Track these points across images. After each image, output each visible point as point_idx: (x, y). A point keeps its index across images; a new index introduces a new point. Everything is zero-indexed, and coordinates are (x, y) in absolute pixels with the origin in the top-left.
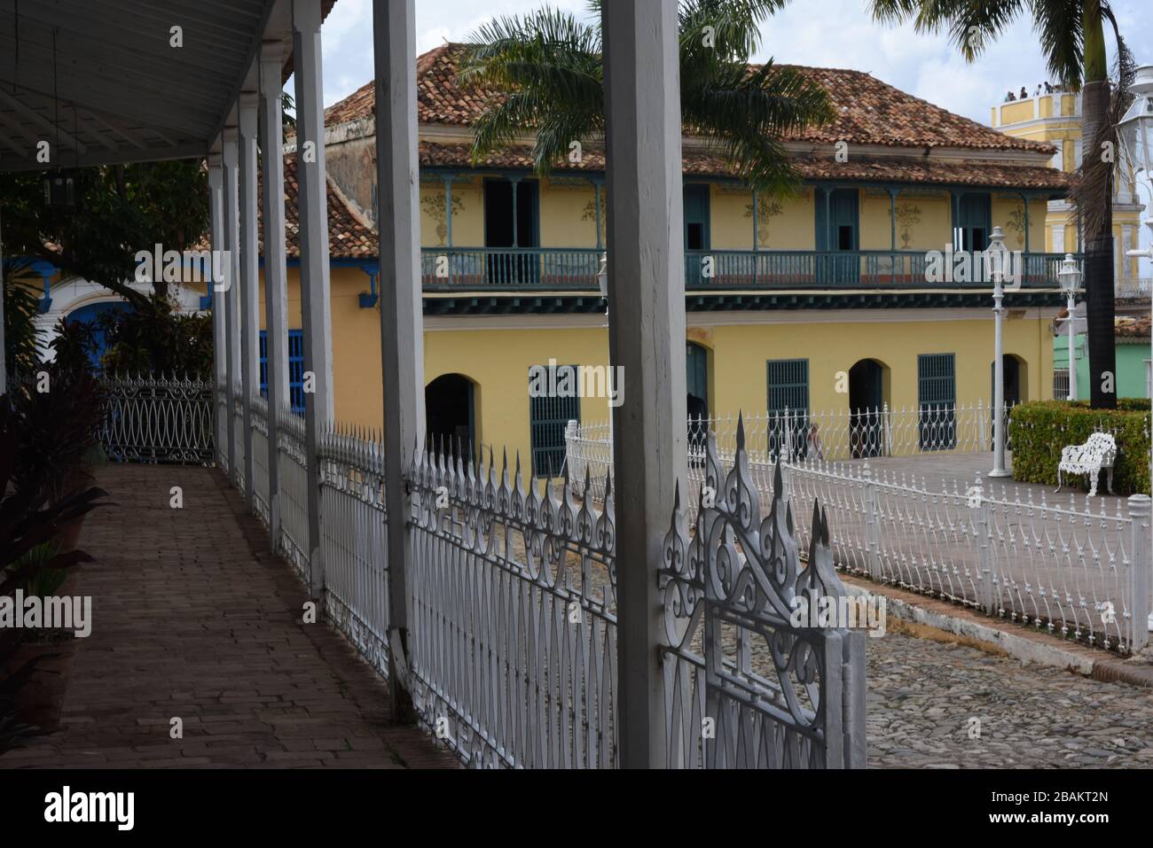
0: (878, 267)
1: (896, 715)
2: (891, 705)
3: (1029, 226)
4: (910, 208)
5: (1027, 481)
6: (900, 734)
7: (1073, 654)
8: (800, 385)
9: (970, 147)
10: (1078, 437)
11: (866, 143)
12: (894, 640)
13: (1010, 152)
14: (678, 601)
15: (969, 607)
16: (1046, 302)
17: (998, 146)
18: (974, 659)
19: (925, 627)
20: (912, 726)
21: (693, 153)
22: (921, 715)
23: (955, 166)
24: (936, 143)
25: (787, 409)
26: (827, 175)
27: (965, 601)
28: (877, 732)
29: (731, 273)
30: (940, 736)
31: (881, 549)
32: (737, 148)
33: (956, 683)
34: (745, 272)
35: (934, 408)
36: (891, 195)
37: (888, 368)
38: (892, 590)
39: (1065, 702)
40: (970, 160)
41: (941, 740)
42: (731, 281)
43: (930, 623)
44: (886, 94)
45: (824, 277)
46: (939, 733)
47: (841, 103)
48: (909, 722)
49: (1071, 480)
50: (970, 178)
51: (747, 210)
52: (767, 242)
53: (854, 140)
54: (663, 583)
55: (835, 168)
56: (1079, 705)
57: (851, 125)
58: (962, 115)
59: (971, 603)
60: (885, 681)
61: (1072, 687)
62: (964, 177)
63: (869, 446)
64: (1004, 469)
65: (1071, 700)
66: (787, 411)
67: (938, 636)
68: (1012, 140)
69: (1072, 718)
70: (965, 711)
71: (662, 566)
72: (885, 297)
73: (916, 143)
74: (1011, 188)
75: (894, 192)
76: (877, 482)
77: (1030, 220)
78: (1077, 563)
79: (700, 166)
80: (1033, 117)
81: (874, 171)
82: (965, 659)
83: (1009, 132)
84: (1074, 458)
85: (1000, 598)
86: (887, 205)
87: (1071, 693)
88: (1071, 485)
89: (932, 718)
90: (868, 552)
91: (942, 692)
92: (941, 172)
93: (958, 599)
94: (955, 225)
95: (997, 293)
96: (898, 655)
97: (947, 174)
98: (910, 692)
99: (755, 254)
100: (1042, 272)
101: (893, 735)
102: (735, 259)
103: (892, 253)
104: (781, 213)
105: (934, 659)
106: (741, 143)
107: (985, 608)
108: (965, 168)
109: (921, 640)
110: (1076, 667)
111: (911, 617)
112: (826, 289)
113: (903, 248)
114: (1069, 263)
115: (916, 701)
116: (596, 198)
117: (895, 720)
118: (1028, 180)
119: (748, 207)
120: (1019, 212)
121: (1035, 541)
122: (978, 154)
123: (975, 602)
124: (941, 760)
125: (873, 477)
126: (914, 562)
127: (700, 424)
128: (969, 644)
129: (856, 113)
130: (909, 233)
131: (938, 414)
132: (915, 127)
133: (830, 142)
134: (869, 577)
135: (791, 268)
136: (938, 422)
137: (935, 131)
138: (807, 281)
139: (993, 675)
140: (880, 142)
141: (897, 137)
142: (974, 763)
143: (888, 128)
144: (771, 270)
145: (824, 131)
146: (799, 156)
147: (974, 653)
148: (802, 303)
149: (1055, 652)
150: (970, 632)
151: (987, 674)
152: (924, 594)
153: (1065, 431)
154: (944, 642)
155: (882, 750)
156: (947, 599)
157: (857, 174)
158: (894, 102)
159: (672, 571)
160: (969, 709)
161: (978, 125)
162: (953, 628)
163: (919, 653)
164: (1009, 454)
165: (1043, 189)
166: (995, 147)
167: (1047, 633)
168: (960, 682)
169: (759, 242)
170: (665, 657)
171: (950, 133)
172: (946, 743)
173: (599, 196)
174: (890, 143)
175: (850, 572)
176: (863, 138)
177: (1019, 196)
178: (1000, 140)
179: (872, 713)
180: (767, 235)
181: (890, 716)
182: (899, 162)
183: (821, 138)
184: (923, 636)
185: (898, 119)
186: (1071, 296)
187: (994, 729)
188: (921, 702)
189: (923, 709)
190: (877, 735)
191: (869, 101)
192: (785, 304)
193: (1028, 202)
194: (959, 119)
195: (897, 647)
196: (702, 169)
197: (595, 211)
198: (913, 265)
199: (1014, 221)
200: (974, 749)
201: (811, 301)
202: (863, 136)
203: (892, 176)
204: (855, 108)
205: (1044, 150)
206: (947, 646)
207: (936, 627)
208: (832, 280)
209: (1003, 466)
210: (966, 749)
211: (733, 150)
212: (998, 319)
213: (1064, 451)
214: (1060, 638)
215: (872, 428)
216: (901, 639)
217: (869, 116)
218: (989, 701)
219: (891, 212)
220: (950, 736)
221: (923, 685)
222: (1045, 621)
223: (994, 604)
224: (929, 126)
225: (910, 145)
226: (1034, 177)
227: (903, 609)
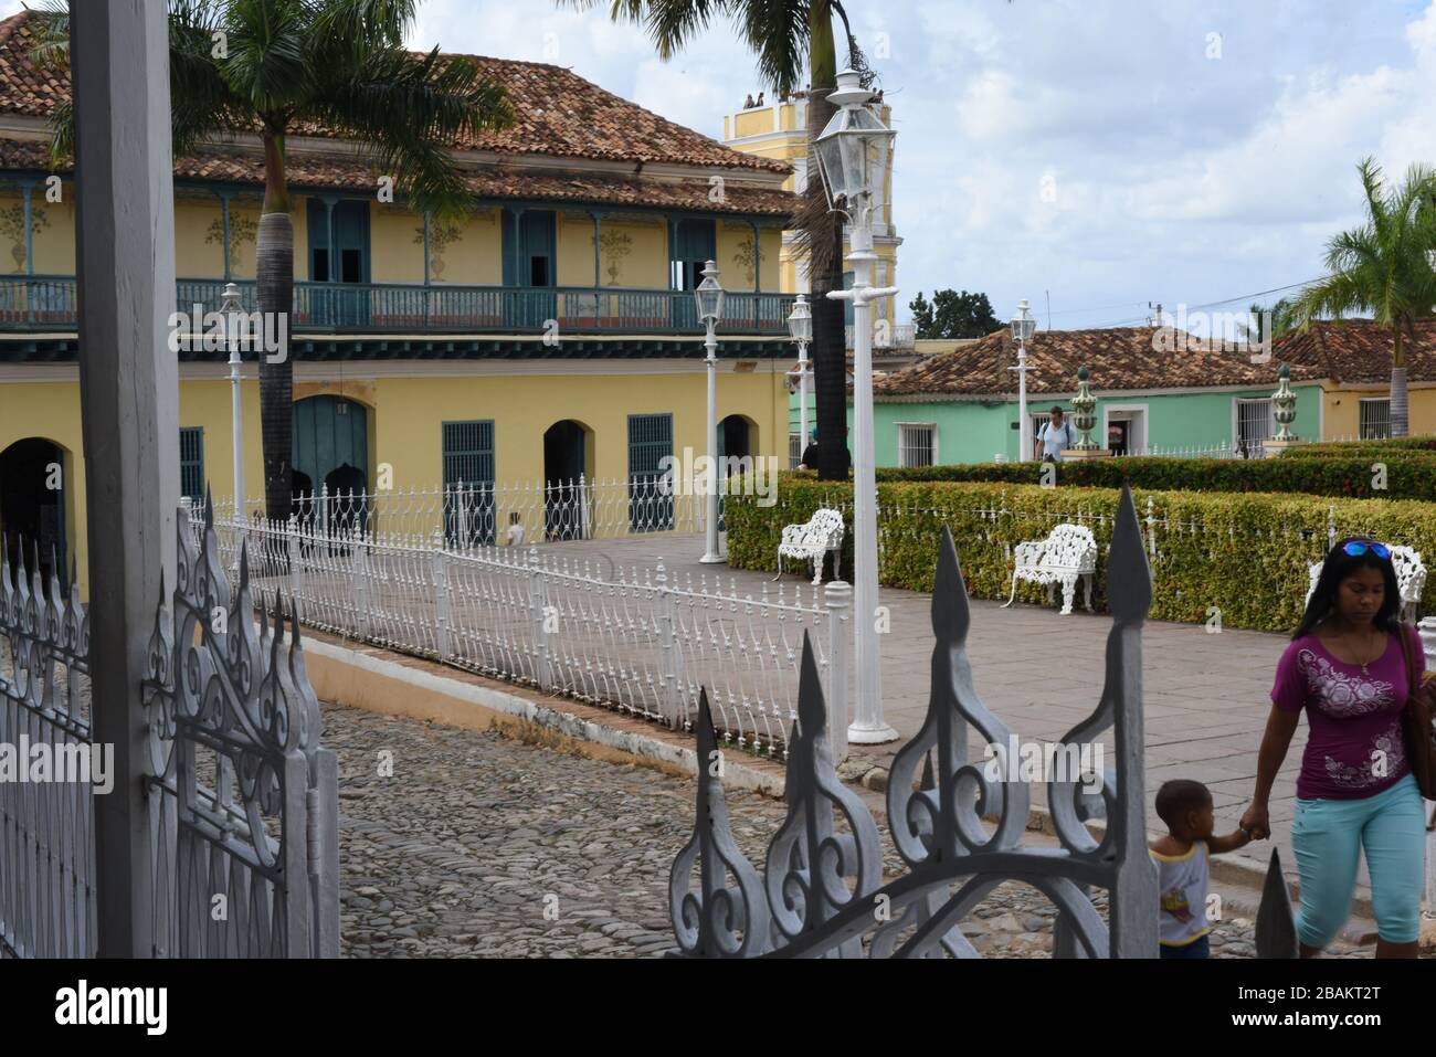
0: (579, 308)
1: (548, 854)
2: (544, 841)
3: (761, 262)
4: (618, 236)
5: (744, 567)
6: (550, 876)
7: (763, 774)
8: (484, 452)
9: (690, 163)
10: (801, 515)
11: (564, 155)
12: (561, 763)
13: (739, 171)
14: (162, 719)
15: (651, 721)
16: (781, 352)
17: (724, 163)
18: (651, 782)
19: (598, 746)
20: (565, 866)
21: (348, 161)
22: (578, 852)
23: (672, 186)
24: (650, 157)
25: (460, 482)
26: (516, 193)
27: (646, 713)
28: (522, 875)
29: (396, 313)
30: (597, 877)
31: (551, 652)
32: (394, 156)
33: (625, 812)
34: (414, 312)
35: (640, 479)
36: (595, 220)
37: (592, 431)
38: (564, 702)
39: (747, 831)
40: (690, 179)
41: (596, 881)
42: (396, 323)
43: (605, 741)
44: (590, 96)
45: (513, 319)
46: (596, 874)
47: (535, 105)
48: (563, 861)
49: (794, 566)
50: (690, 201)
51: (417, 234)
52: (442, 276)
53: (550, 150)
54: (148, 698)
55: (525, 185)
56: (762, 833)
57: (547, 132)
58: (681, 124)
59: (654, 716)
60: (541, 813)
61: (760, 811)
62: (682, 200)
63: (562, 528)
64: (718, 553)
65: (755, 827)
66: (460, 485)
67: (614, 755)
68: (741, 156)
69: (752, 849)
70: (631, 845)
71: (146, 678)
72: (588, 344)
73: (626, 157)
74: (737, 214)
75: (599, 216)
76: (546, 570)
77: (762, 253)
78: (770, 665)
79: (357, 177)
80: (772, 129)
81: (574, 189)
82: (641, 783)
83: (735, 147)
84: (797, 540)
85: (686, 709)
86: (589, 232)
87: (757, 820)
88: (793, 571)
89: (591, 856)
90: (536, 656)
91: (608, 824)
92: (655, 193)
93: (639, 711)
94: (672, 258)
95: (710, 340)
96: (562, 781)
97: (663, 195)
98: (569, 826)
99: (427, 289)
100: (775, 316)
101: (540, 878)
102: (402, 295)
103: (596, 290)
104: (461, 239)
105: (604, 785)
106: (399, 149)
107: (669, 720)
108: (684, 188)
109: (594, 762)
110: (767, 789)
111: (583, 735)
112: (515, 334)
113: (610, 284)
114: (801, 306)
115: (575, 836)
116: (224, 215)
117: (545, 860)
118: (758, 205)
119: (418, 230)
120: (749, 243)
121: (723, 639)
122: (699, 172)
123: (657, 714)
124: (590, 905)
125: (541, 565)
126: (588, 668)
127: (351, 501)
128: (648, 765)
129: (553, 117)
130: (617, 265)
131: (646, 487)
132: (625, 137)
133: (520, 152)
134: (537, 687)
135: (471, 307)
136: (646, 498)
137: (648, 143)
138: (491, 323)
139: (670, 801)
140: (581, 155)
141: (603, 149)
142: (629, 907)
143: (592, 137)
144: (447, 310)
145: (513, 139)
146: (482, 169)
147: (653, 775)
148: (486, 351)
149: (743, 772)
150: (650, 751)
151: (663, 800)
152: (600, 706)
153: (787, 508)
154: (621, 764)
155: (523, 896)
156: (626, 712)
157: (553, 193)
158: (600, 105)
159: (156, 682)
160: (635, 843)
161: (701, 136)
162: (631, 746)
163: (588, 777)
164: (724, 534)
165: (776, 216)
166: (720, 164)
167: (738, 749)
168: (629, 812)
169: (432, 275)
170: (151, 790)
171: (668, 146)
172: (601, 886)
173: (227, 212)
174: (594, 155)
175: (515, 682)
176: (560, 149)
177: (748, 224)
178: (727, 156)
179: (519, 852)
180: (442, 266)
181: (541, 854)
182: (603, 179)
183: (510, 147)
184: (597, 756)
185: (604, 126)
186: (803, 345)
187: (660, 865)
188: (579, 838)
189: (581, 845)
190: (521, 879)
191: (569, 103)
192: (463, 351)
193: (759, 230)
194: (679, 129)
195: (564, 772)
196: (359, 182)
197: (222, 232)
198: (622, 306)
199: (742, 253)
200: (632, 890)
201: (497, 348)
202: (562, 145)
203: (595, 196)
204: (552, 111)
205: (778, 169)
206: (623, 767)
207: (612, 746)
208: (522, 323)
209: (716, 549)
210: (623, 891)
211: (389, 159)
212: (710, 372)
213: (785, 531)
214: (752, 755)
215: (565, 505)
216: (570, 762)
217: (569, 122)
218: (661, 833)
219: (595, 239)
220: (607, 876)
221: (586, 817)
222: (736, 735)
223: (678, 717)
224: (641, 136)
225: (618, 159)
226: (766, 201)
227: (574, 725)
